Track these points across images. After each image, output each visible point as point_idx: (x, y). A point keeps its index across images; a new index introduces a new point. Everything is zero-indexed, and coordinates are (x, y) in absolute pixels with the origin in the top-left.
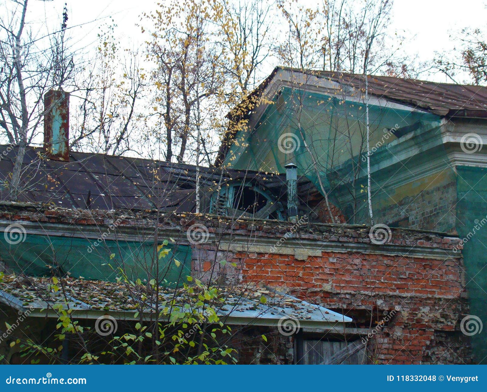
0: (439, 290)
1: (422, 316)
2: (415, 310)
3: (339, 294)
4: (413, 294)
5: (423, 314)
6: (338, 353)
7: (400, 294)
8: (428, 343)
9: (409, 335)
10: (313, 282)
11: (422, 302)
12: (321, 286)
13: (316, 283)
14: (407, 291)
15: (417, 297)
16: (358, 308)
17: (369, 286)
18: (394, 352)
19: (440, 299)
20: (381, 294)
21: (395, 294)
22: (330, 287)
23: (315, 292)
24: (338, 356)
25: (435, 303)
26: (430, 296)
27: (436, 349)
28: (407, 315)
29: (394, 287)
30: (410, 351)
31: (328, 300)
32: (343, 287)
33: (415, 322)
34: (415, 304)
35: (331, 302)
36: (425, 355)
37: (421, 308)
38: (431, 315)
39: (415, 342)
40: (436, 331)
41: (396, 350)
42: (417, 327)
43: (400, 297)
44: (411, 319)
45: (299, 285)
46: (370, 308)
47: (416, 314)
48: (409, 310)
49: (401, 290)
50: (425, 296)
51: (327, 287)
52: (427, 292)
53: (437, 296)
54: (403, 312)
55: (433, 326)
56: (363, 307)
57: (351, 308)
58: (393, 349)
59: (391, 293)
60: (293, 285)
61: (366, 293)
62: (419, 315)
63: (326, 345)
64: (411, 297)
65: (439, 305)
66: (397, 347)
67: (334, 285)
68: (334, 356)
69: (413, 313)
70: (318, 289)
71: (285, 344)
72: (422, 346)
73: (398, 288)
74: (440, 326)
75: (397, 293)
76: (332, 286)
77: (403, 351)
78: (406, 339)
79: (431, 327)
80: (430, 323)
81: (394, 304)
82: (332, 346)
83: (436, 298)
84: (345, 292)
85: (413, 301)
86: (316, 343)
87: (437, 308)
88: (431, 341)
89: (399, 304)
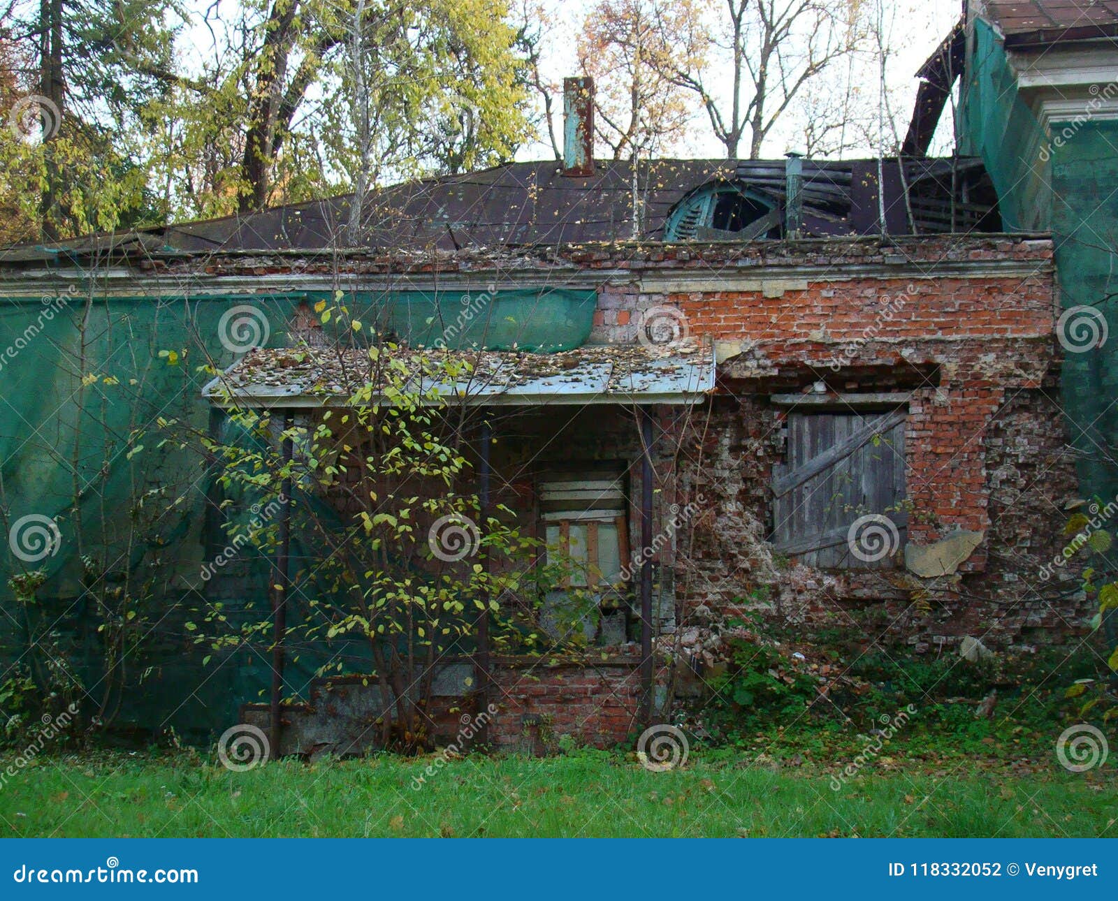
0: (1014, 326)
1: (981, 368)
2: (970, 359)
3: (838, 344)
4: (968, 335)
5: (984, 365)
6: (859, 431)
7: (943, 338)
8: (995, 408)
9: (960, 399)
10: (795, 329)
11: (982, 346)
12: (806, 335)
13: (799, 331)
14: (958, 331)
15: (973, 340)
16: (872, 363)
17: (888, 329)
18: (933, 425)
19: (1015, 340)
20: (910, 339)
21: (934, 337)
22: (821, 335)
23: (798, 344)
24: (857, 436)
25: (1007, 346)
26: (997, 336)
27: (1015, 417)
28: (956, 368)
29: (932, 327)
30: (964, 423)
31: (821, 354)
32: (845, 333)
33: (969, 378)
34: (971, 350)
35: (825, 357)
36: (992, 427)
37: (981, 356)
38: (999, 366)
39: (972, 409)
40: (1007, 390)
41: (937, 423)
42: (975, 385)
43: (942, 342)
44: (963, 374)
45: (772, 336)
46: (891, 361)
47: (972, 366)
48: (958, 360)
49: (947, 330)
50: (988, 337)
51: (817, 335)
52: (991, 331)
53: (1009, 335)
54: (948, 365)
55: (1003, 382)
56: (879, 362)
57: (859, 363)
58: (932, 422)
59: (928, 337)
60: (764, 336)
61: (885, 339)
62: (977, 368)
63: (840, 422)
64: (962, 341)
65: (1014, 350)
66: (939, 418)
67: (829, 331)
68: (852, 437)
69: (966, 365)
70: (803, 340)
71: (769, 423)
72: (984, 415)
73: (940, 329)
74: (1014, 382)
75: (939, 335)
76: (825, 333)
77: (951, 424)
78: (955, 406)
79: (998, 385)
80: (998, 379)
81: (932, 352)
82: (849, 422)
83: (1008, 339)
84: (848, 340)
85: (967, 347)
86: (821, 418)
87: (1009, 354)
88: (1001, 405)
89: (942, 352)
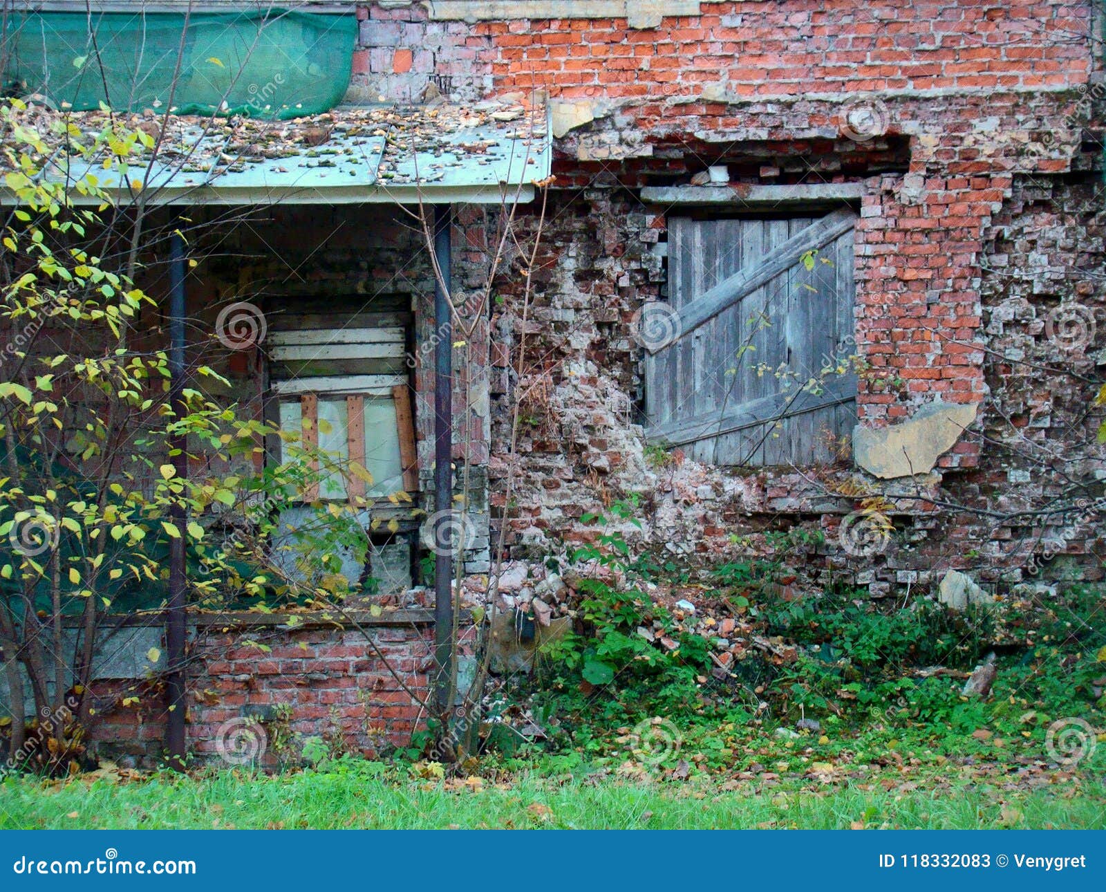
0: (1029, 73)
1: (976, 142)
2: (958, 128)
3: (748, 104)
4: (954, 89)
5: (980, 137)
6: (781, 246)
7: (915, 93)
8: (997, 207)
9: (941, 192)
10: (679, 79)
11: (977, 106)
12: (697, 89)
13: (685, 84)
14: (938, 82)
15: (963, 96)
16: (801, 135)
17: (828, 79)
18: (898, 236)
19: (1030, 95)
20: (863, 95)
21: (901, 92)
22: (722, 89)
23: (684, 105)
24: (778, 254)
25: (1016, 105)
26: (1001, 89)
27: (1028, 220)
28: (937, 141)
29: (899, 75)
30: (947, 231)
31: (720, 120)
32: (760, 86)
33: (956, 159)
34: (959, 112)
35: (726, 125)
36: (992, 237)
37: (975, 121)
38: (1004, 138)
39: (960, 208)
40: (1016, 176)
41: (906, 231)
42: (965, 170)
43: (914, 99)
44: (947, 152)
45: (643, 91)
46: (831, 133)
47: (962, 139)
48: (940, 129)
49: (921, 81)
50: (988, 91)
51: (714, 91)
52: (996, 80)
53: (1021, 87)
54: (922, 137)
55: (1009, 163)
56: (813, 133)
57: (781, 135)
58: (897, 230)
59: (891, 92)
60: (627, 92)
61: (822, 96)
62: (968, 142)
63: (752, 230)
64: (946, 98)
65: (1027, 111)
66: (907, 224)
67: (734, 83)
68: (772, 253)
69: (953, 135)
70: (692, 98)
71: (637, 234)
72: (980, 217)
73: (912, 78)
74: (1026, 164)
75: (909, 89)
76: (728, 87)
77: (926, 232)
78: (933, 203)
79: (1002, 169)
80: (1001, 159)
81: (898, 117)
82: (766, 232)
83: (1018, 94)
84: (764, 98)
85: (953, 107)
86: (721, 225)
87: (1020, 117)
88: (1006, 201)
89: (914, 116)
